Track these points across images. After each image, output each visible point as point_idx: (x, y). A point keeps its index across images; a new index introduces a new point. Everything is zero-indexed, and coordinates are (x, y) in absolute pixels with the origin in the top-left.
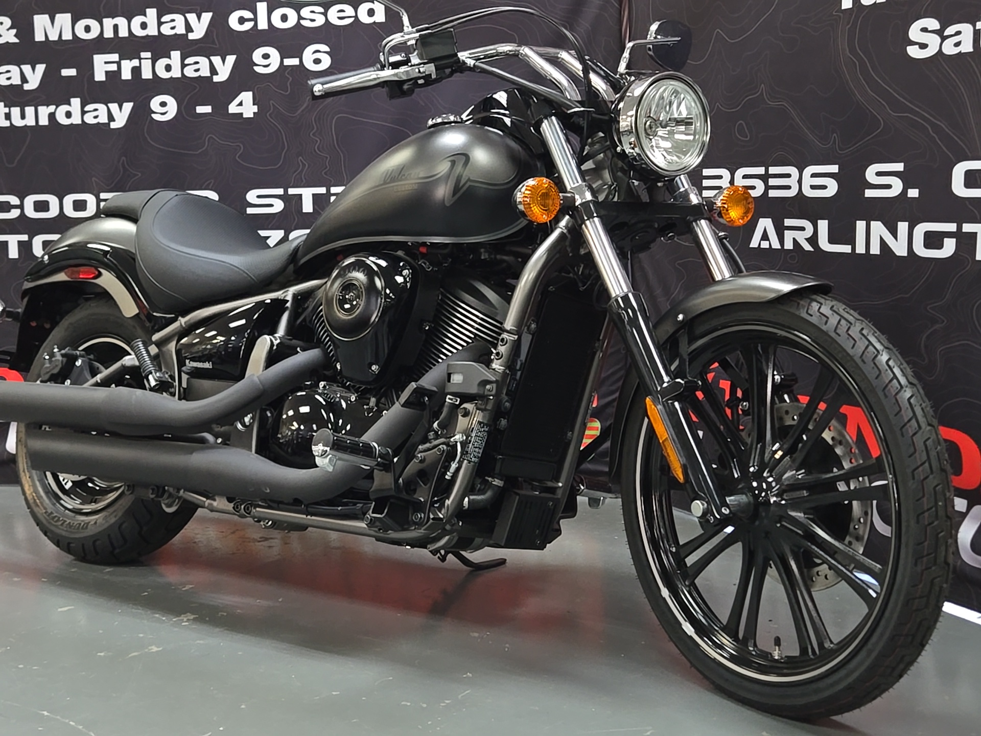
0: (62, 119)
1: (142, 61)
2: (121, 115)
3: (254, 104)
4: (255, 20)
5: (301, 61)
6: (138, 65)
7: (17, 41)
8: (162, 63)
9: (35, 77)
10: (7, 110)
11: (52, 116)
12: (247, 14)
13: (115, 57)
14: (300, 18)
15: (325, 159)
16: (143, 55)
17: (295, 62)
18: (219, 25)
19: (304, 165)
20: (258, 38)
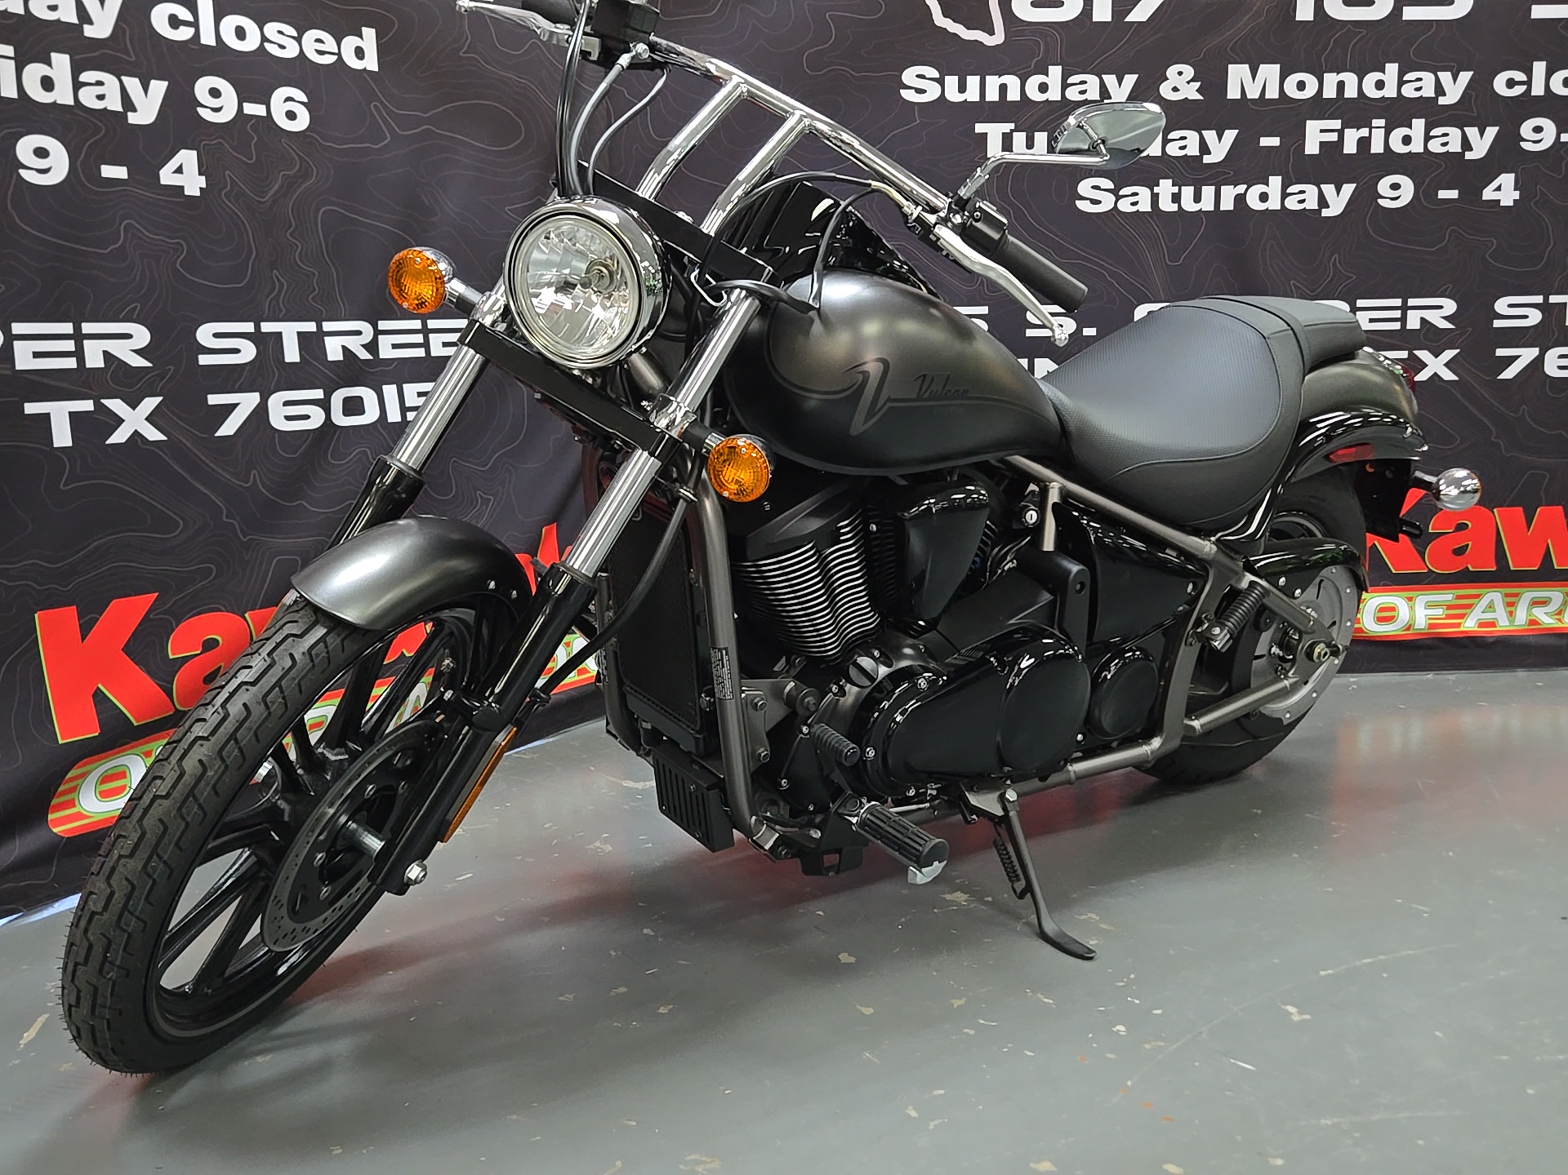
0: (1254, 202)
1: (1373, 130)
2: (1338, 200)
3: (1515, 190)
4: (1529, 83)
7: (1199, 97)
8: (1398, 134)
9: (1220, 146)
10: (1176, 190)
11: (1240, 199)
12: (1519, 76)
13: (1336, 124)
16: (1375, 122)
18: (1480, 89)
20: (1528, 106)
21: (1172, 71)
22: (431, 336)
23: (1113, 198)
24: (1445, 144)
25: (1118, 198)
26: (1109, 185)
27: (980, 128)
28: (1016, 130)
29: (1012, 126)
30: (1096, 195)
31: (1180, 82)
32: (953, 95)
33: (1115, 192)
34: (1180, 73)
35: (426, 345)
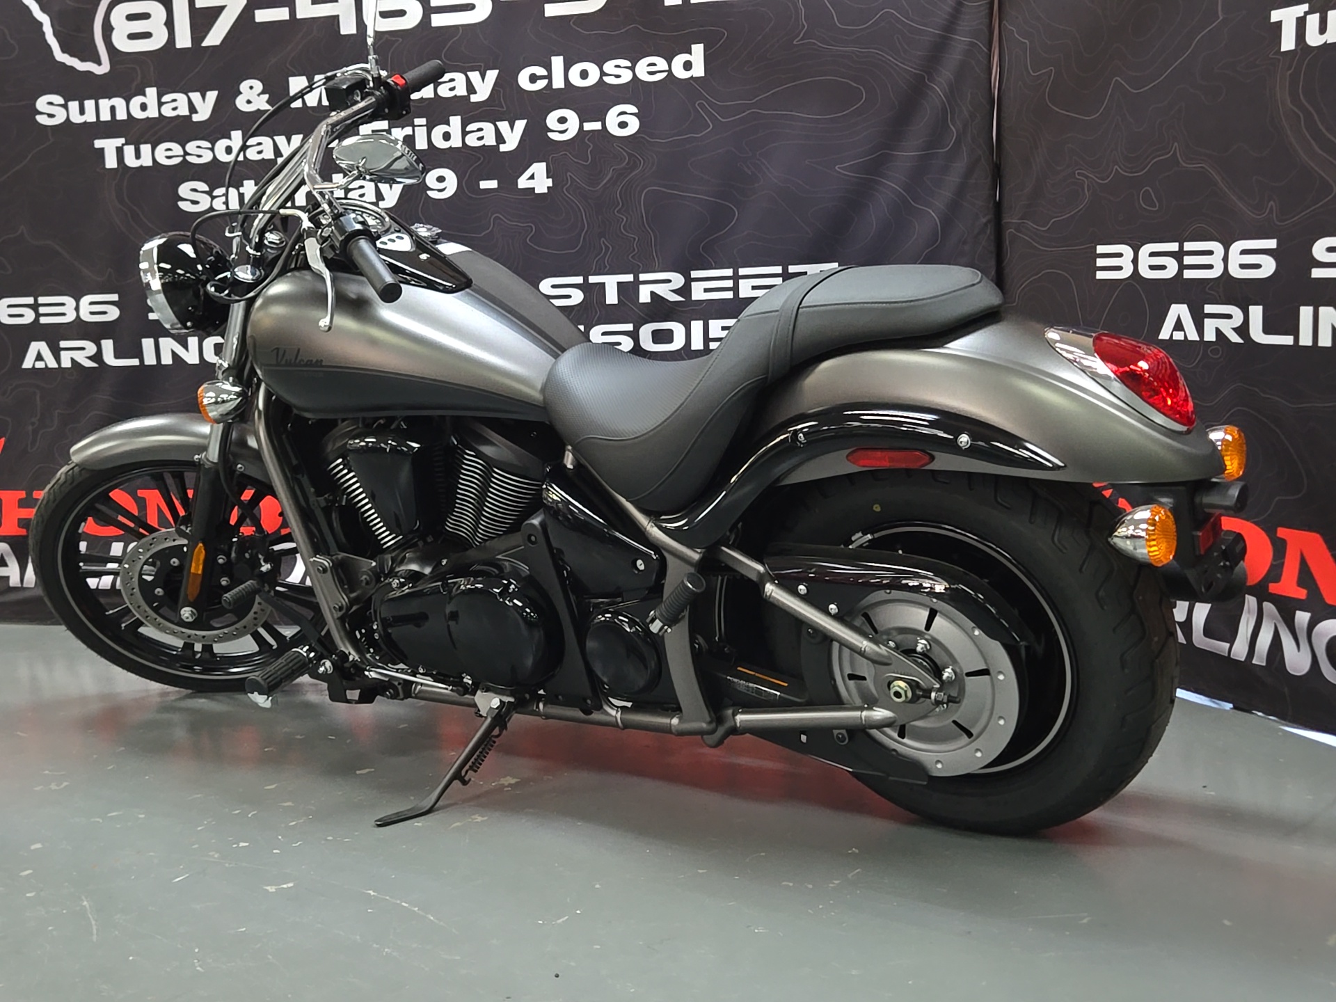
1: (416, 128)
2: (392, 193)
3: (548, 177)
4: (549, 77)
5: (604, 125)
6: (411, 133)
7: (268, 107)
8: (439, 131)
9: (288, 148)
12: (540, 71)
13: (384, 124)
14: (603, 74)
15: (632, 239)
16: (417, 121)
17: (597, 126)
18: (506, 84)
19: (607, 248)
20: (552, 99)
21: (244, 86)
23: (209, 199)
25: (213, 198)
26: (205, 187)
27: (98, 144)
28: (127, 143)
29: (122, 140)
30: (195, 196)
31: (252, 95)
32: (77, 118)
33: (210, 193)
34: (251, 88)
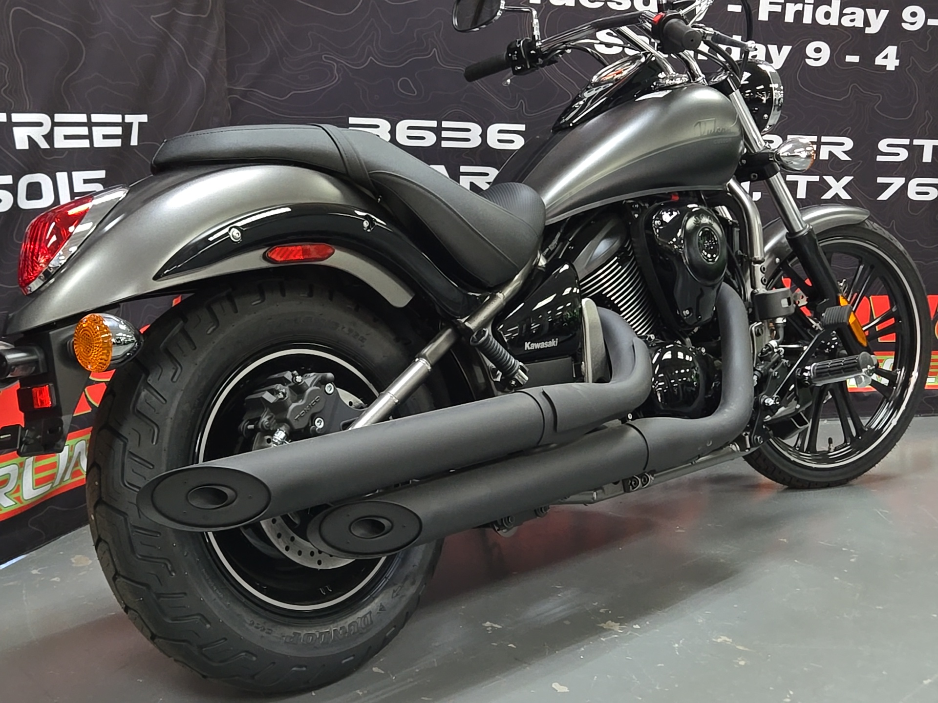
1: (806, 5)
2: (779, 58)
3: (897, 59)
6: (801, 9)
8: (822, 10)
19: (929, 118)
22: (94, 129)
24: (852, 21)
35: (90, 137)
